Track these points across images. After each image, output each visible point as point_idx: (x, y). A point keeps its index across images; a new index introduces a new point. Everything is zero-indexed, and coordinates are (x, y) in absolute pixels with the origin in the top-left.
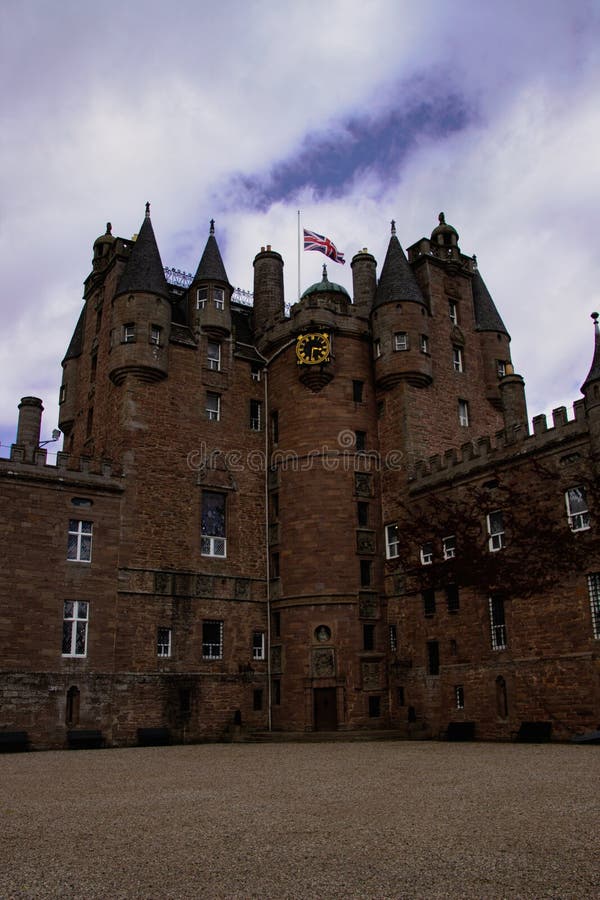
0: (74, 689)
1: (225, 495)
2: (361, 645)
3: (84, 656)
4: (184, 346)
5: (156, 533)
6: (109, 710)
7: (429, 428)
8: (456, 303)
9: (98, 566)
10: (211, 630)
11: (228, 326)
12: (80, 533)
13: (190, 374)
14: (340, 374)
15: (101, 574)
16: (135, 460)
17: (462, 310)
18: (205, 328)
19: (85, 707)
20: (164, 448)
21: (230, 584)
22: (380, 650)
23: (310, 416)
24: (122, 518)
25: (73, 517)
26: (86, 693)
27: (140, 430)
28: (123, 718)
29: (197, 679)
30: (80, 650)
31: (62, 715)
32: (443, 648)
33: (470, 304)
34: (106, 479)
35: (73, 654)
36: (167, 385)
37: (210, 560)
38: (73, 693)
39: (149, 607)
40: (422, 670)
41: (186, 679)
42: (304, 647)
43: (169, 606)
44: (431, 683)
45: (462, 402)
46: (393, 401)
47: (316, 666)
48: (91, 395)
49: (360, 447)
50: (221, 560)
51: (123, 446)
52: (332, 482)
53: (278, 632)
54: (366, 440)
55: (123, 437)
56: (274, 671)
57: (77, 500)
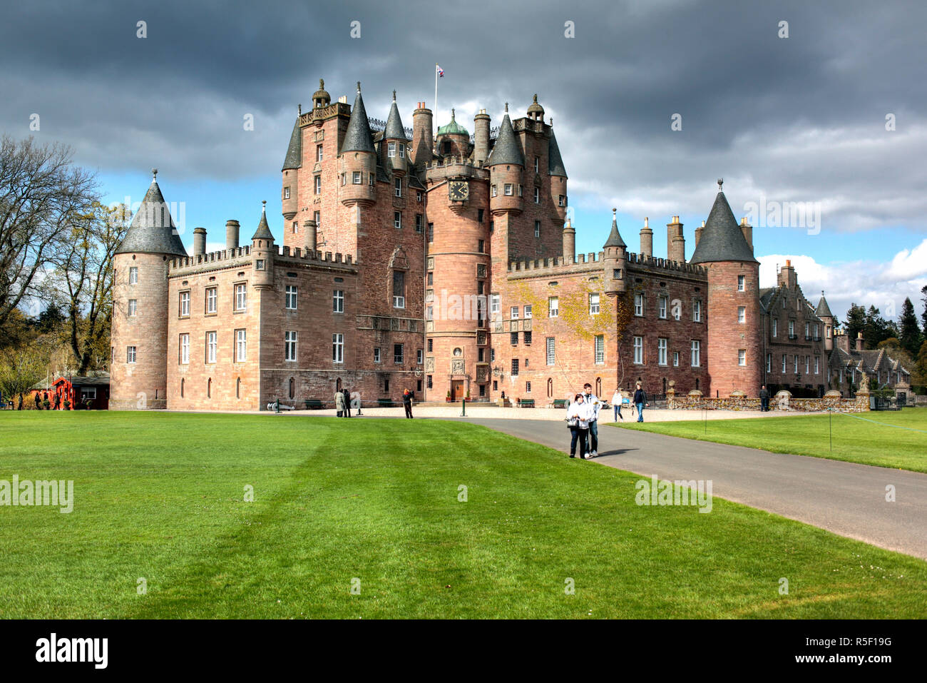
0: (339, 378)
1: (404, 272)
2: (476, 358)
3: (342, 362)
4: (384, 182)
5: (373, 295)
8: (539, 157)
9: (346, 315)
10: (398, 349)
11: (406, 169)
12: (338, 297)
13: (387, 200)
14: (473, 205)
15: (348, 319)
16: (362, 255)
17: (541, 162)
18: (394, 170)
20: (375, 247)
21: (407, 323)
22: (486, 362)
23: (453, 230)
24: (357, 288)
25: (335, 288)
26: (345, 381)
27: (363, 237)
29: (391, 374)
30: (340, 359)
32: (521, 363)
33: (546, 157)
35: (337, 361)
36: (376, 208)
37: (397, 310)
38: (339, 381)
39: (370, 336)
40: (508, 373)
41: (388, 374)
42: (447, 358)
43: (379, 336)
44: (513, 380)
45: (537, 222)
46: (501, 223)
47: (454, 369)
48: (317, 202)
49: (481, 250)
50: (402, 310)
51: (355, 246)
52: (465, 269)
53: (431, 349)
54: (483, 245)
55: (355, 240)
56: (428, 370)
57: (336, 279)
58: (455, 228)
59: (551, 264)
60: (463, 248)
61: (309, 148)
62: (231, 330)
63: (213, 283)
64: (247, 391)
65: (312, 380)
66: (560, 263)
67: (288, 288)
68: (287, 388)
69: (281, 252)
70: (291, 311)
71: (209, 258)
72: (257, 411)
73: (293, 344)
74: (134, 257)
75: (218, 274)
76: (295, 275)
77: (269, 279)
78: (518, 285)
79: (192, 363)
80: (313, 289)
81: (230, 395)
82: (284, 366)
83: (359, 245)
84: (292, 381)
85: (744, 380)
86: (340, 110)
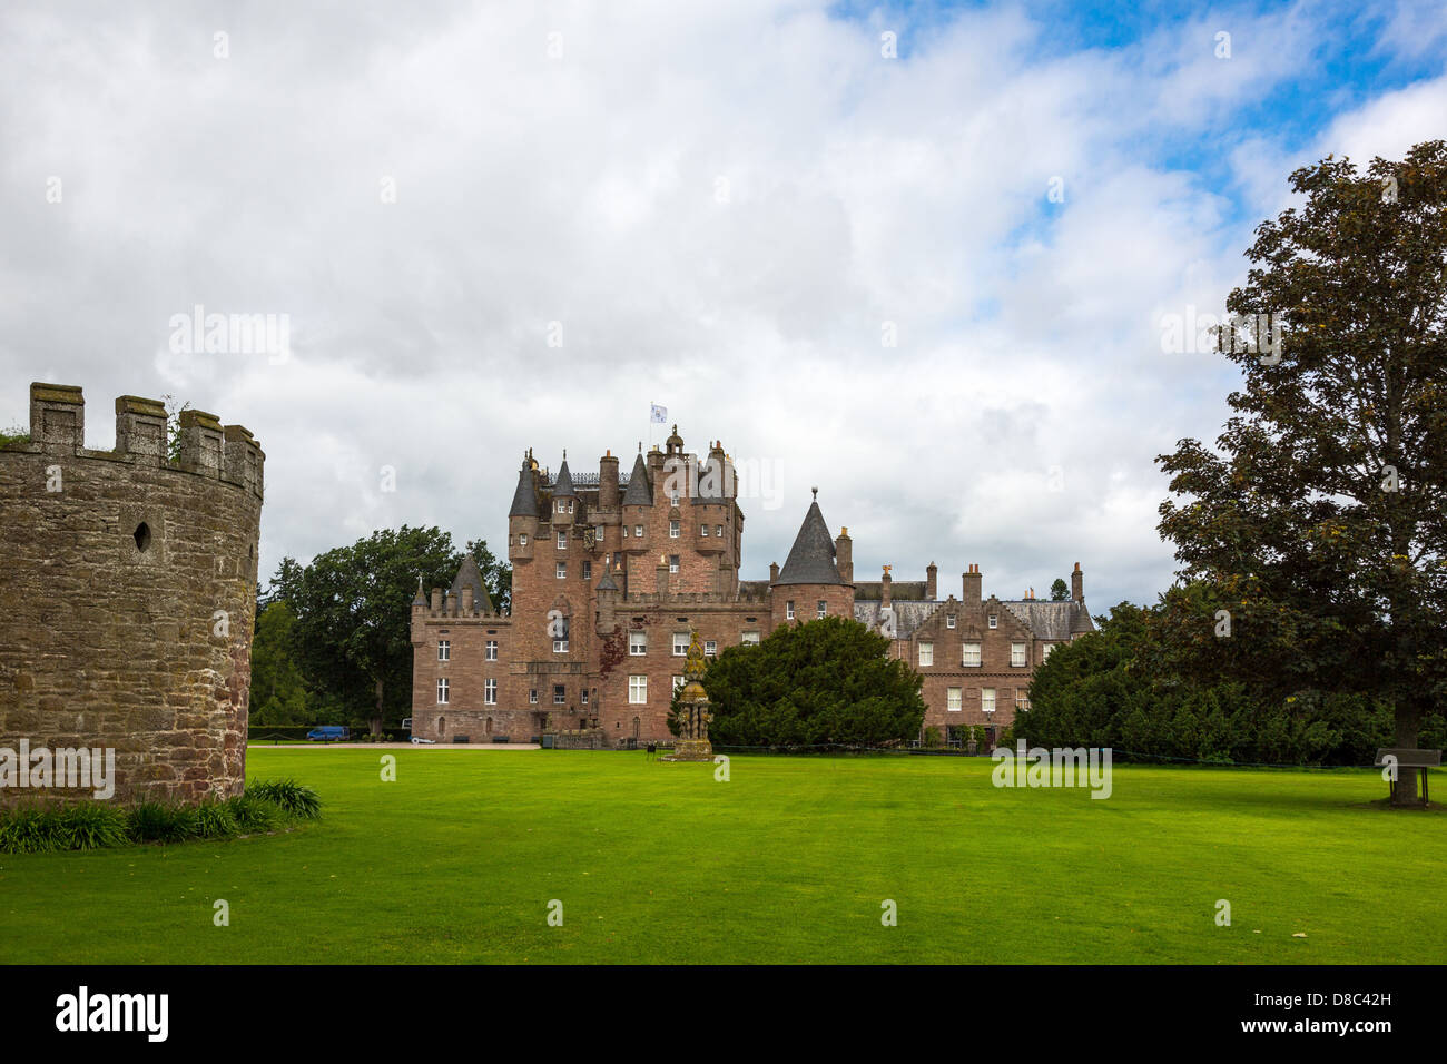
0: (490, 717)
1: (567, 619)
3: (496, 703)
5: (529, 643)
6: (505, 728)
7: (644, 579)
9: (501, 662)
10: (560, 689)
12: (492, 647)
13: (546, 554)
15: (501, 665)
18: (555, 525)
19: (495, 726)
20: (533, 599)
21: (568, 665)
24: (511, 638)
25: (489, 640)
26: (495, 719)
27: (521, 591)
28: (512, 731)
29: (547, 713)
31: (485, 729)
34: (502, 619)
35: (491, 703)
36: (534, 564)
37: (558, 655)
38: (490, 719)
39: (525, 679)
41: (543, 713)
43: (536, 678)
50: (566, 654)
57: (490, 632)
65: (462, 719)
67: (441, 643)
68: (437, 725)
70: (443, 662)
76: (447, 631)
80: (465, 642)
82: (435, 708)
84: (442, 719)
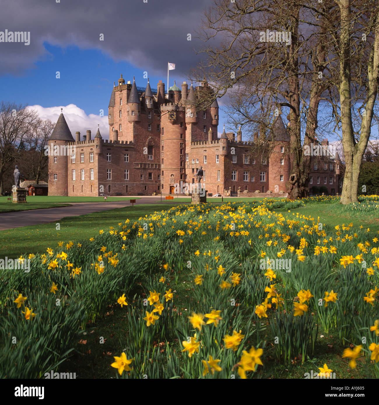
0: (127, 186)
1: (152, 146)
2: (180, 178)
3: (128, 179)
4: (144, 114)
5: (140, 155)
6: (133, 189)
9: (129, 163)
10: (150, 175)
11: (153, 108)
12: (126, 156)
13: (145, 120)
14: (178, 121)
16: (136, 141)
18: (148, 108)
19: (129, 189)
20: (141, 138)
21: (154, 165)
22: (183, 179)
24: (134, 153)
25: (125, 153)
27: (136, 134)
28: (135, 191)
30: (127, 178)
31: (125, 190)
34: (130, 145)
35: (126, 179)
37: (150, 160)
39: (139, 170)
41: (146, 184)
42: (169, 178)
43: (143, 170)
45: (205, 126)
46: (189, 127)
47: (171, 182)
48: (120, 120)
49: (181, 137)
50: (152, 160)
51: (133, 138)
52: (175, 145)
53: (163, 175)
54: (183, 136)
55: (132, 136)
56: (162, 182)
57: (126, 150)
58: (172, 130)
59: (204, 144)
60: (174, 137)
61: (117, 99)
62: (89, 169)
63: (83, 152)
64: (94, 190)
65: (117, 186)
66: (207, 143)
67: (107, 154)
68: (108, 189)
69: (105, 142)
70: (109, 162)
71: (81, 143)
72: (97, 196)
73: (110, 174)
74: (55, 142)
75: (84, 149)
76: (110, 149)
77: (101, 151)
78: (195, 150)
79: (76, 180)
80: (117, 154)
81: (89, 191)
82: (107, 181)
83: (134, 137)
84: (109, 186)
85: (282, 187)
86: (128, 87)
